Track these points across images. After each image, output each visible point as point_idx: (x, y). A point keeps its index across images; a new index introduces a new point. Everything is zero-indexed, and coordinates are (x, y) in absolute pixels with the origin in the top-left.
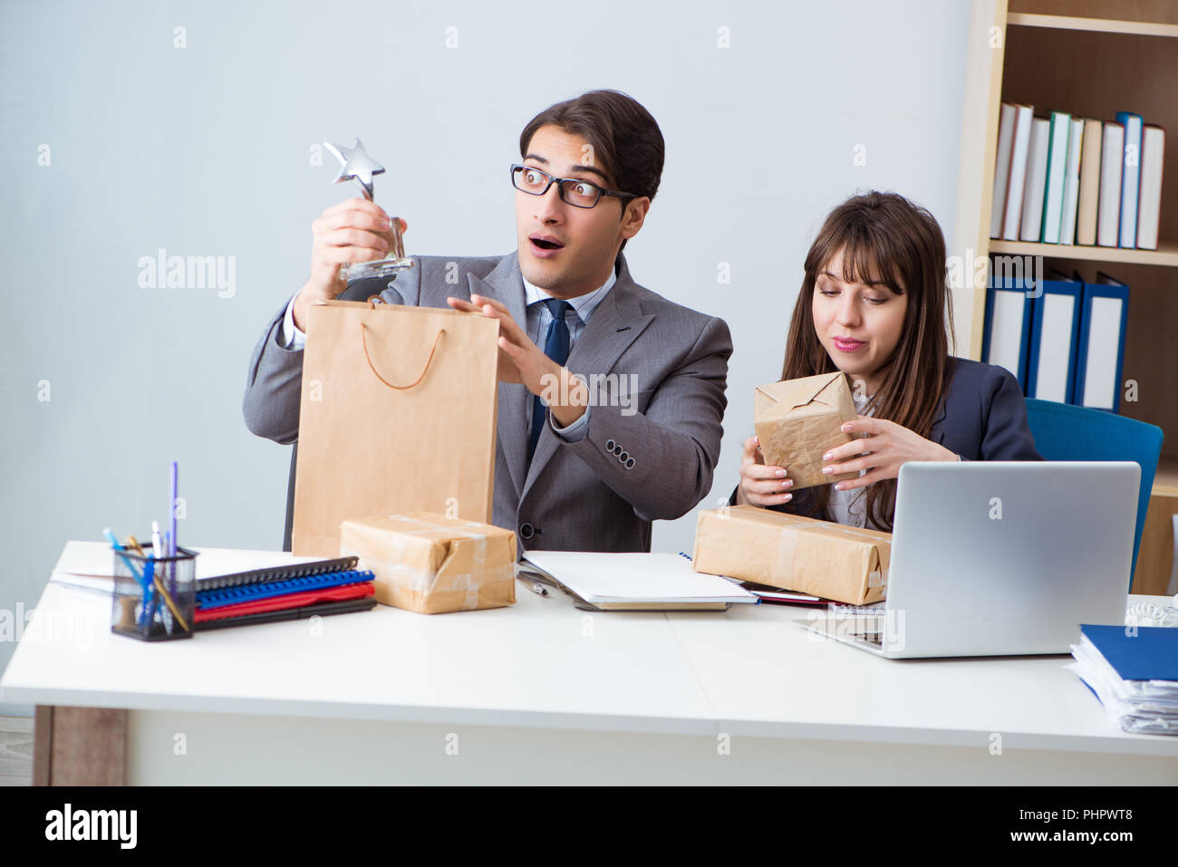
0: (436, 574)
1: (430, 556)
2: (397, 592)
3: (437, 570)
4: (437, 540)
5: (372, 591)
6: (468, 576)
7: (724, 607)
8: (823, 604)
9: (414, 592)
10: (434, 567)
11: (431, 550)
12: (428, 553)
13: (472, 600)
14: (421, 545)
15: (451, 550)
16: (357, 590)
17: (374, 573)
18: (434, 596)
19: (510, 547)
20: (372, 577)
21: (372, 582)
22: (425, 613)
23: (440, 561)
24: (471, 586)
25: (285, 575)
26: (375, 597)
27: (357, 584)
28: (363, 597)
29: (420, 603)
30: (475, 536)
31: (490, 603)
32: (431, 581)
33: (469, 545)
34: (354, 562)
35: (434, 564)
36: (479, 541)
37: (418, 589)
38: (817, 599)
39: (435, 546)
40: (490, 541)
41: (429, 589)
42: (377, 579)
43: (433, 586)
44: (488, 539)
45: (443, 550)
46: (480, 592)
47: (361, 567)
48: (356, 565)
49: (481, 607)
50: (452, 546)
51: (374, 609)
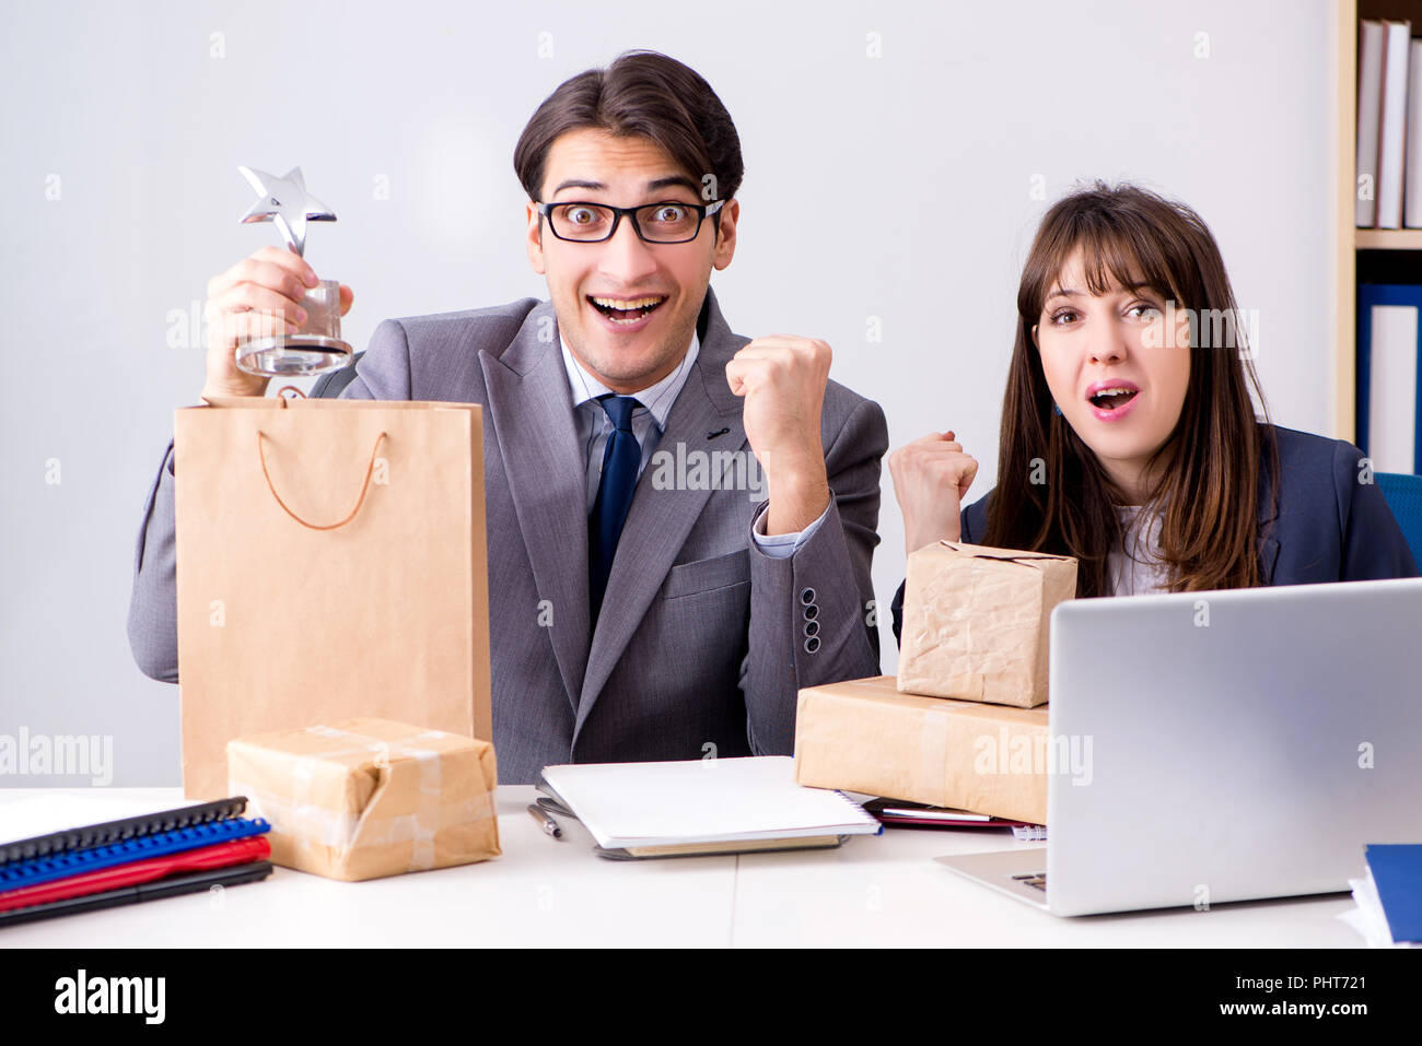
0: (359, 818)
1: (348, 791)
2: (305, 850)
3: (360, 812)
4: (356, 765)
5: (267, 849)
6: (414, 817)
7: (836, 842)
8: (999, 826)
9: (329, 848)
10: (355, 808)
11: (348, 782)
12: (343, 787)
13: (426, 855)
14: (331, 774)
15: (381, 779)
16: (237, 851)
17: (268, 821)
18: (358, 853)
19: (483, 768)
20: (266, 827)
21: (267, 836)
22: (347, 881)
23: (363, 800)
24: (422, 834)
25: (115, 835)
26: (271, 858)
27: (240, 840)
28: (251, 861)
29: (338, 866)
30: (421, 754)
31: (455, 858)
32: (352, 830)
33: (411, 770)
34: (239, 807)
35: (354, 803)
36: (429, 762)
37: (334, 843)
38: (987, 819)
39: (354, 775)
40: (449, 762)
41: (349, 841)
42: (275, 828)
43: (355, 837)
44: (442, 758)
45: (369, 780)
46: (436, 841)
47: (252, 813)
48: (243, 810)
49: (442, 864)
50: (382, 775)
51: (270, 877)
